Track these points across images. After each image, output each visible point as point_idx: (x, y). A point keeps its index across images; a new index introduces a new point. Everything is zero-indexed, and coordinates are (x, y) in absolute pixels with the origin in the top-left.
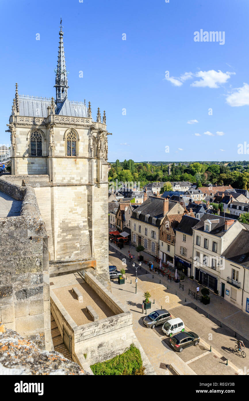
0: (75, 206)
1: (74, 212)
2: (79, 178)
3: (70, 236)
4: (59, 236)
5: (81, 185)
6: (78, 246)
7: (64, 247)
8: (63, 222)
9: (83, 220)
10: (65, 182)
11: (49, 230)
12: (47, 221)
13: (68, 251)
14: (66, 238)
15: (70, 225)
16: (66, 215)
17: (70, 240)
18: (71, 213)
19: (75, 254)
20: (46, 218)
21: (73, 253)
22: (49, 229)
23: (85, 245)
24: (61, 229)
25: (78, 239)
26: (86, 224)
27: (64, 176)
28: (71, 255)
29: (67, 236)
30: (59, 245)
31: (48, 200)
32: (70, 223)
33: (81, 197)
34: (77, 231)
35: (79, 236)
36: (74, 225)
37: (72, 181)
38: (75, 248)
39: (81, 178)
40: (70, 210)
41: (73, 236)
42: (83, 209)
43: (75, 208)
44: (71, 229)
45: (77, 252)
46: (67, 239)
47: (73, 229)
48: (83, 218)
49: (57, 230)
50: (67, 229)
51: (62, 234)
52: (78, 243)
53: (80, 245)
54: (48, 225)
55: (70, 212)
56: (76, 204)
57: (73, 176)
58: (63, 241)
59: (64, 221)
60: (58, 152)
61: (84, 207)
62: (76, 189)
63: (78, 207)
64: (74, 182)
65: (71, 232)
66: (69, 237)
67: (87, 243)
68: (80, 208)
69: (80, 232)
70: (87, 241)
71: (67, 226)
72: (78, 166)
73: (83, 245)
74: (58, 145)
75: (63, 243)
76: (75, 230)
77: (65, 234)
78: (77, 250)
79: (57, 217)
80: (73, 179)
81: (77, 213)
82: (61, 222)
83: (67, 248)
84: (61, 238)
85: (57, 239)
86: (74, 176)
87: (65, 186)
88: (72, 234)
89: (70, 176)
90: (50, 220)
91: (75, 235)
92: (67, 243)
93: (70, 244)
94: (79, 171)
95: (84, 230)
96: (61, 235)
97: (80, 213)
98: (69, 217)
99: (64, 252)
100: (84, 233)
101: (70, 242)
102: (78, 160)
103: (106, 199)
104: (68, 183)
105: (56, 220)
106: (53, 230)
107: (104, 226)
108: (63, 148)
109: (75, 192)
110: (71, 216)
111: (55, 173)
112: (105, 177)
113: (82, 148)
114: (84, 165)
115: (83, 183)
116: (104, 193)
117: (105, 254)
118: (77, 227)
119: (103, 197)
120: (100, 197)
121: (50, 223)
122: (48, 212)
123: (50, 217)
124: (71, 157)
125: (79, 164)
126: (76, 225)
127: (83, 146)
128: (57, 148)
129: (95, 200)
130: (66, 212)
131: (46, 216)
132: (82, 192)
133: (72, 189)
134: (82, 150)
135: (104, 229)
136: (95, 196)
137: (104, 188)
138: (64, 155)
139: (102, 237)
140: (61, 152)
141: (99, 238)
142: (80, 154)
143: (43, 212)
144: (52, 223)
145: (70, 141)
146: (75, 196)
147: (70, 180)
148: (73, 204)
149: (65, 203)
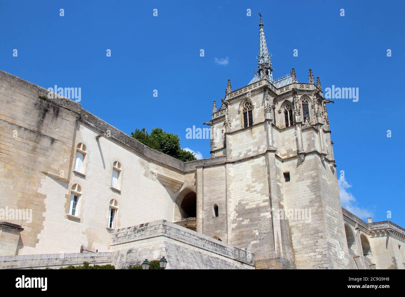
0: (253, 183)
1: (251, 190)
2: (256, 148)
3: (247, 220)
4: (234, 221)
5: (257, 156)
6: (257, 234)
7: (239, 235)
8: (239, 203)
9: (264, 199)
10: (242, 157)
11: (223, 215)
12: (220, 204)
13: (244, 241)
14: (243, 223)
15: (247, 207)
16: (242, 196)
17: (247, 226)
18: (249, 192)
19: (253, 245)
20: (220, 199)
21: (250, 243)
22: (223, 213)
23: (265, 232)
24: (236, 213)
25: (257, 224)
26: (267, 204)
27: (239, 151)
28: (248, 246)
29: (243, 221)
30: (234, 233)
31: (223, 180)
32: (247, 204)
33: (259, 171)
34: (255, 214)
35: (258, 221)
36: (252, 207)
38: (253, 237)
39: (259, 148)
40: (247, 188)
41: (250, 220)
42: (262, 185)
43: (253, 184)
44: (248, 212)
45: (255, 242)
46: (243, 225)
47: (251, 211)
48: (263, 196)
49: (232, 215)
50: (242, 212)
51: (238, 219)
52: (257, 231)
53: (259, 233)
54: (222, 208)
55: (247, 191)
56: (254, 179)
57: (249, 148)
58: (238, 227)
59: (241, 203)
60: (234, 127)
61: (264, 182)
62: (254, 162)
63: (257, 183)
64: (251, 154)
65: (248, 215)
66: (246, 222)
67: (269, 230)
68: (259, 184)
69: (260, 215)
70: (269, 227)
71: (244, 208)
72: (254, 135)
73: (263, 232)
74: (234, 120)
75: (238, 231)
76: (253, 212)
77: (241, 219)
78: (256, 240)
79: (231, 198)
80: (250, 151)
81: (255, 191)
82: (237, 204)
83: (243, 237)
84: (236, 224)
85: (232, 225)
86: (251, 147)
87: (240, 161)
88: (249, 218)
89: (247, 149)
90: (225, 202)
91: (253, 219)
92: (243, 230)
93: (247, 231)
94: (255, 140)
95: (264, 212)
96: (236, 220)
97: (259, 190)
98: (246, 197)
99: (239, 242)
100: (264, 216)
101: (246, 228)
102: (255, 129)
103: (315, 174)
104: (244, 157)
105: (231, 202)
106: (227, 214)
107: (316, 215)
108: (238, 122)
109: (252, 166)
110: (248, 196)
111: (231, 150)
112: (309, 145)
113: (257, 114)
114: (260, 132)
115: (261, 153)
116: (311, 168)
117: (323, 262)
118: (255, 209)
119: (310, 173)
120: (305, 174)
121: (224, 206)
122: (222, 193)
123: (224, 199)
124: (246, 128)
125: (255, 133)
126: (254, 206)
127: (258, 112)
128: (232, 124)
129: (298, 179)
130: (243, 191)
131: (219, 197)
132: (260, 164)
133: (248, 163)
134: (257, 116)
135: (317, 220)
136: (298, 174)
137: (310, 161)
138: (240, 128)
139: (315, 233)
140: (236, 126)
141: (310, 236)
142: (255, 122)
143: (217, 194)
144: (226, 206)
145: (246, 112)
146: (252, 171)
147: (247, 153)
148: (250, 181)
149: (241, 180)
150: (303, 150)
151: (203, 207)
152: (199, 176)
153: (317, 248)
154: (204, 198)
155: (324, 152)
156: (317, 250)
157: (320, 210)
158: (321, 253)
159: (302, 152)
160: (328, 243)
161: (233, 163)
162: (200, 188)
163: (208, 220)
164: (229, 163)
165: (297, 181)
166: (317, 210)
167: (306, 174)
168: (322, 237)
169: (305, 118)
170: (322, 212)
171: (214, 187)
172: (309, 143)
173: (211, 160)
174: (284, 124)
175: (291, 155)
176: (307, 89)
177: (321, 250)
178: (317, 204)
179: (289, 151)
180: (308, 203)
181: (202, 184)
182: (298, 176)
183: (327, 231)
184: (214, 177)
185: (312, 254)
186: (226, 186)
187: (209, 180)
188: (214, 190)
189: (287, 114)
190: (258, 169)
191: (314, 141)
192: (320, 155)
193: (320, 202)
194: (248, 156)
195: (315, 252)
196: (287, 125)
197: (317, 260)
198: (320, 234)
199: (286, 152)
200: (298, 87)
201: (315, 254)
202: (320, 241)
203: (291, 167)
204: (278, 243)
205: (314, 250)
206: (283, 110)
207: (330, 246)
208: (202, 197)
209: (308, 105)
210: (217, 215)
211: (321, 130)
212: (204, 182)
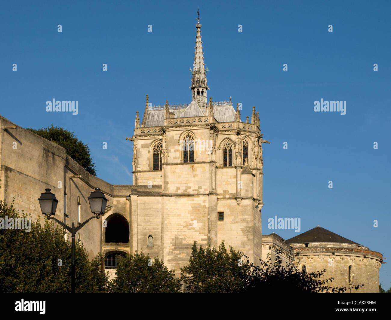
0: (191, 220)
1: (190, 227)
2: (197, 188)
3: (184, 254)
4: (170, 253)
5: (198, 195)
8: (175, 238)
9: (202, 237)
10: (180, 192)
11: (159, 246)
12: (156, 235)
14: (179, 256)
15: (184, 242)
16: (179, 231)
17: (184, 259)
18: (186, 228)
20: (155, 231)
24: (172, 246)
26: (205, 242)
27: (179, 185)
29: (180, 254)
30: (169, 263)
31: (158, 212)
32: (185, 239)
33: (199, 210)
36: (190, 243)
37: (188, 191)
39: (200, 187)
40: (185, 225)
41: (187, 254)
42: (202, 224)
43: (191, 222)
44: (185, 247)
46: (180, 258)
47: (188, 246)
48: (202, 235)
49: (168, 247)
50: (179, 246)
51: (174, 252)
54: (158, 240)
55: (185, 227)
56: (193, 217)
57: (189, 185)
58: (174, 259)
59: (178, 237)
60: (172, 158)
61: (203, 222)
62: (193, 200)
63: (196, 222)
64: (191, 192)
65: (185, 250)
66: (183, 256)
68: (198, 222)
71: (181, 243)
72: (195, 173)
74: (172, 151)
75: (176, 262)
77: (178, 252)
79: (167, 231)
80: (190, 188)
81: (194, 229)
82: (174, 238)
84: (172, 256)
85: (168, 256)
86: (191, 185)
87: (178, 196)
89: (186, 185)
90: (160, 234)
92: (181, 262)
94: (197, 179)
96: (172, 253)
97: (197, 228)
98: (183, 233)
102: (195, 166)
103: (249, 220)
104: (183, 193)
105: (167, 235)
106: (162, 245)
108: (177, 155)
109: (191, 204)
110: (186, 232)
111: (168, 183)
112: (246, 191)
114: (203, 171)
115: (202, 193)
116: (246, 213)
119: (245, 217)
120: (239, 217)
121: (159, 237)
122: (157, 225)
123: (159, 231)
124: (185, 161)
125: (196, 171)
126: (192, 243)
128: (170, 154)
129: (233, 220)
130: (180, 226)
131: (154, 229)
132: (200, 204)
133: (188, 200)
134: (200, 154)
136: (233, 216)
137: (246, 206)
138: (179, 161)
140: (175, 158)
142: (197, 159)
143: (152, 225)
144: (162, 238)
146: (191, 209)
147: (186, 189)
148: (189, 218)
149: (179, 216)
151: (138, 236)
152: (133, 204)
154: (139, 227)
157: (250, 252)
159: (240, 196)
161: (171, 196)
162: (134, 216)
163: (143, 249)
164: (166, 196)
165: (231, 223)
166: (248, 252)
167: (241, 217)
169: (244, 161)
170: (252, 254)
171: (149, 218)
172: (247, 189)
173: (144, 188)
174: (223, 162)
175: (227, 196)
176: (249, 130)
178: (248, 247)
179: (226, 192)
180: (240, 244)
181: (136, 213)
182: (233, 217)
184: (149, 207)
186: (162, 218)
187: (144, 209)
188: (149, 221)
189: (226, 152)
190: (198, 208)
192: (255, 200)
193: (251, 245)
194: (187, 193)
196: (225, 165)
199: (222, 192)
200: (241, 126)
203: (227, 208)
206: (222, 147)
208: (136, 226)
209: (248, 147)
211: (258, 176)
212: (139, 211)
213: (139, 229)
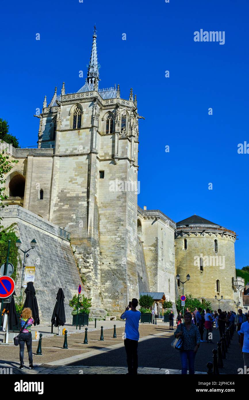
0: (75, 176)
1: (73, 181)
2: (81, 148)
3: (67, 206)
4: (56, 205)
5: (82, 155)
6: (74, 217)
7: (59, 217)
8: (61, 191)
9: (83, 190)
10: (68, 153)
11: (47, 198)
12: (45, 189)
13: (63, 222)
14: (63, 208)
15: (68, 195)
16: (65, 185)
17: (66, 210)
18: (71, 183)
19: (70, 225)
20: (46, 185)
21: (68, 224)
22: (47, 197)
23: (81, 217)
24: (59, 198)
25: (75, 210)
26: (85, 195)
27: (67, 147)
28: (66, 226)
29: (63, 206)
30: (55, 214)
31: (49, 169)
32: (69, 193)
33: (82, 167)
34: (74, 201)
35: (77, 207)
36: (73, 195)
37: (74, 151)
38: (71, 219)
40: (70, 180)
41: (70, 206)
42: (83, 179)
43: (75, 177)
44: (69, 199)
45: (72, 223)
46: (64, 209)
47: (71, 199)
48: (83, 188)
49: (55, 199)
50: (64, 198)
51: (59, 204)
52: (74, 215)
53: (76, 217)
54: (47, 193)
56: (76, 173)
57: (75, 147)
58: (59, 210)
59: (63, 191)
60: (64, 126)
61: (84, 177)
62: (78, 159)
63: (79, 177)
64: (77, 152)
65: (68, 202)
66: (66, 207)
67: (84, 216)
68: (80, 178)
69: (78, 203)
70: (85, 214)
71: (66, 196)
72: (81, 137)
73: (79, 216)
74: (65, 120)
75: (59, 213)
76: (73, 200)
77: (62, 204)
78: (73, 222)
79: (55, 186)
80: (76, 149)
81: (77, 183)
82: (60, 191)
83: (63, 218)
84: (58, 208)
85: (54, 208)
86: (77, 146)
87: (66, 156)
88: (69, 204)
89: (73, 147)
90: (49, 188)
91: (73, 206)
92: (63, 213)
93: (66, 214)
94: (82, 141)
95: (82, 201)
96: (58, 204)
97: (80, 183)
98: (68, 187)
99: (59, 222)
100: (82, 204)
101: (66, 212)
102: (81, 131)
103: (124, 176)
104: (70, 153)
105: (55, 189)
106: (50, 198)
107: (121, 208)
108: (68, 123)
109: (76, 162)
110: (70, 186)
111: (59, 146)
112: (123, 152)
113: (86, 120)
114: (87, 136)
115: (85, 153)
116: (122, 170)
117: (121, 243)
118: (75, 197)
119: (121, 174)
120: (116, 175)
121: (48, 191)
122: (47, 180)
123: (49, 185)
124: (74, 128)
125: (82, 135)
126: (75, 195)
127: (87, 118)
128: (63, 123)
129: (111, 178)
130: (66, 182)
131: (45, 184)
132: (83, 162)
133: (73, 159)
134: (86, 121)
135: (121, 212)
136: (111, 174)
137: (122, 165)
138: (68, 128)
139: (118, 221)
140: (66, 126)
141: (113, 223)
142: (83, 126)
143: (43, 180)
144: (51, 191)
145: (76, 115)
146: (76, 166)
147: (73, 150)
148: (73, 174)
149: (66, 172)
150: (118, 156)
151: (30, 190)
152: (29, 163)
153: (118, 233)
154: (32, 182)
155: (133, 159)
156: (117, 234)
157: (124, 204)
158: (120, 237)
159: (117, 157)
160: (127, 229)
161: (60, 156)
162: (29, 173)
163: (34, 201)
164: (57, 156)
165: (110, 179)
166: (122, 204)
167: (118, 175)
168: (122, 225)
169: (122, 129)
170: (125, 206)
171: (41, 175)
172: (123, 150)
173: (40, 150)
174: (105, 130)
175: (108, 158)
176: (127, 105)
177: (121, 234)
178: (123, 200)
179: (106, 154)
180: (116, 198)
181: (31, 170)
182: (111, 175)
183: (127, 221)
184: (42, 166)
185: (113, 237)
186: (52, 175)
187: (38, 168)
188: (41, 177)
189: (109, 123)
190: (81, 166)
191: (127, 149)
192: (130, 161)
193: (125, 198)
194: (73, 153)
195: (116, 235)
196: (107, 132)
197: (117, 241)
198: (122, 223)
199: (103, 154)
200: (121, 101)
201: (116, 237)
202: (121, 227)
203: (106, 167)
204: (91, 226)
205: (116, 234)
206: (105, 118)
207: (127, 231)
208: (30, 181)
209: (126, 118)
210: (42, 198)
211: (133, 142)
212: (34, 169)
213: (32, 184)
